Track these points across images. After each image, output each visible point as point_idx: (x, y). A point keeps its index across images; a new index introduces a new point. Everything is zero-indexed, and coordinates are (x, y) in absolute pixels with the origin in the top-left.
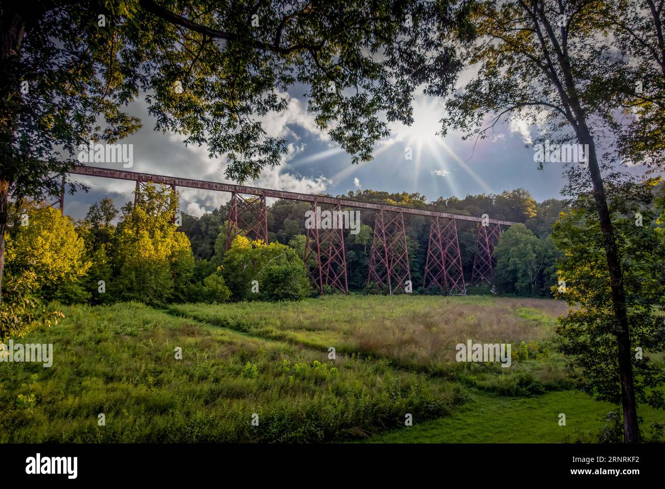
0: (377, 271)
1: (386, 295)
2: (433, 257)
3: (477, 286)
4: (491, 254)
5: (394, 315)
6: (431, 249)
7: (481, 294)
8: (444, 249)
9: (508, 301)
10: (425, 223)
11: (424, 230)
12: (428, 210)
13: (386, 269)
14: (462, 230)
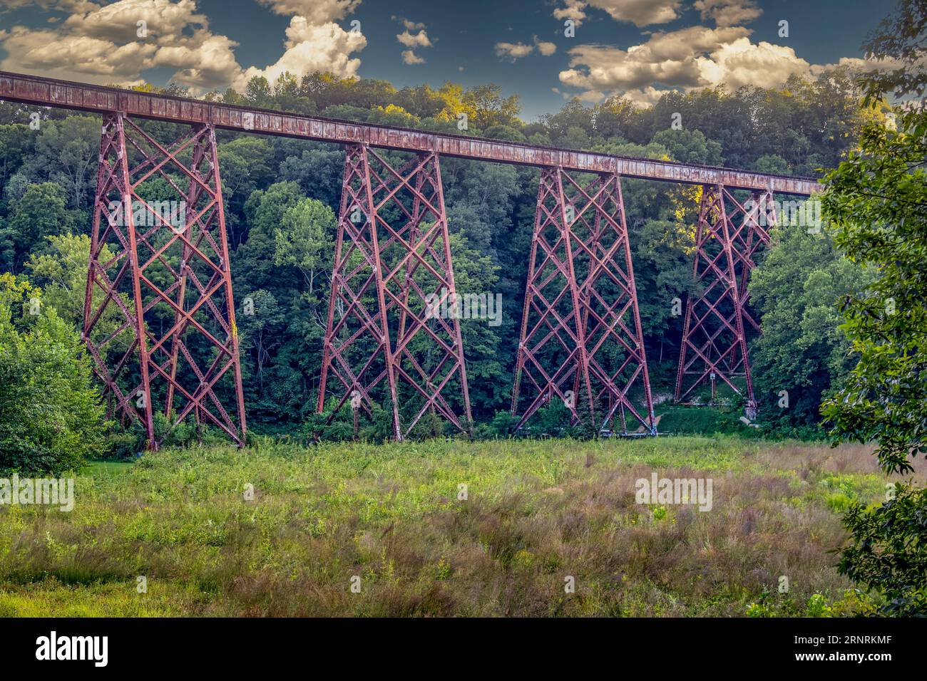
0: (354, 360)
1: (380, 442)
2: (544, 308)
3: (696, 402)
4: (740, 296)
5: (393, 511)
6: (538, 280)
7: (707, 431)
8: (581, 279)
9: (795, 454)
10: (518, 191)
11: (515, 216)
12: (527, 145)
13: (382, 348)
14: (645, 213)
